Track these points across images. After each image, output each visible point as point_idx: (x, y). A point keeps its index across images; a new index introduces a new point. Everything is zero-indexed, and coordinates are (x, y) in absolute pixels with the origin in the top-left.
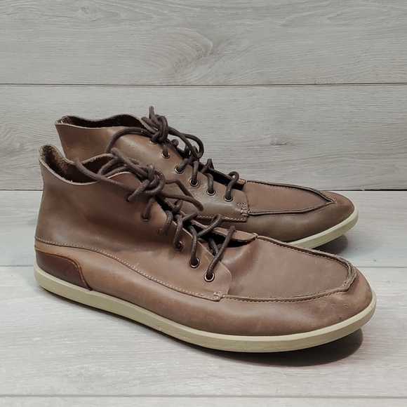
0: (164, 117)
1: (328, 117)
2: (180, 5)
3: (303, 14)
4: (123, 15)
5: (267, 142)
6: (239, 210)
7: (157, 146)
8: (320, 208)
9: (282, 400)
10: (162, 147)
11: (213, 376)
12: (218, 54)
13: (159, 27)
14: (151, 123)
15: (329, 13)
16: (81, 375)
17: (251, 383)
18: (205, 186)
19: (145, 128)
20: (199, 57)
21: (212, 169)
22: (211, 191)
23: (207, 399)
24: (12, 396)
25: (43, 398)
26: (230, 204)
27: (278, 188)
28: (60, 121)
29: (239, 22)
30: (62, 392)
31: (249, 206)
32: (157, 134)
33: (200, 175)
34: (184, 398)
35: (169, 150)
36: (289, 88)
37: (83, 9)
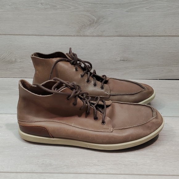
0: (76, 54)
1: (144, 50)
2: (83, 2)
3: (135, 7)
4: (58, 7)
5: (119, 59)
6: (106, 93)
7: (73, 66)
8: (140, 92)
9: (122, 176)
10: (75, 66)
11: (95, 165)
12: (99, 23)
13: (73, 12)
14: (70, 56)
15: (146, 7)
16: (43, 164)
17: (110, 168)
18: (93, 82)
19: (68, 59)
20: (90, 24)
21: (95, 74)
22: (95, 85)
23: (93, 175)
24: (17, 172)
25: (29, 174)
26: (103, 91)
27: (123, 81)
28: (32, 55)
29: (108, 10)
30: (36, 171)
31: (110, 91)
32: (73, 61)
33: (91, 78)
34: (84, 174)
35: (78, 67)
36: (128, 38)
37: (41, 4)
